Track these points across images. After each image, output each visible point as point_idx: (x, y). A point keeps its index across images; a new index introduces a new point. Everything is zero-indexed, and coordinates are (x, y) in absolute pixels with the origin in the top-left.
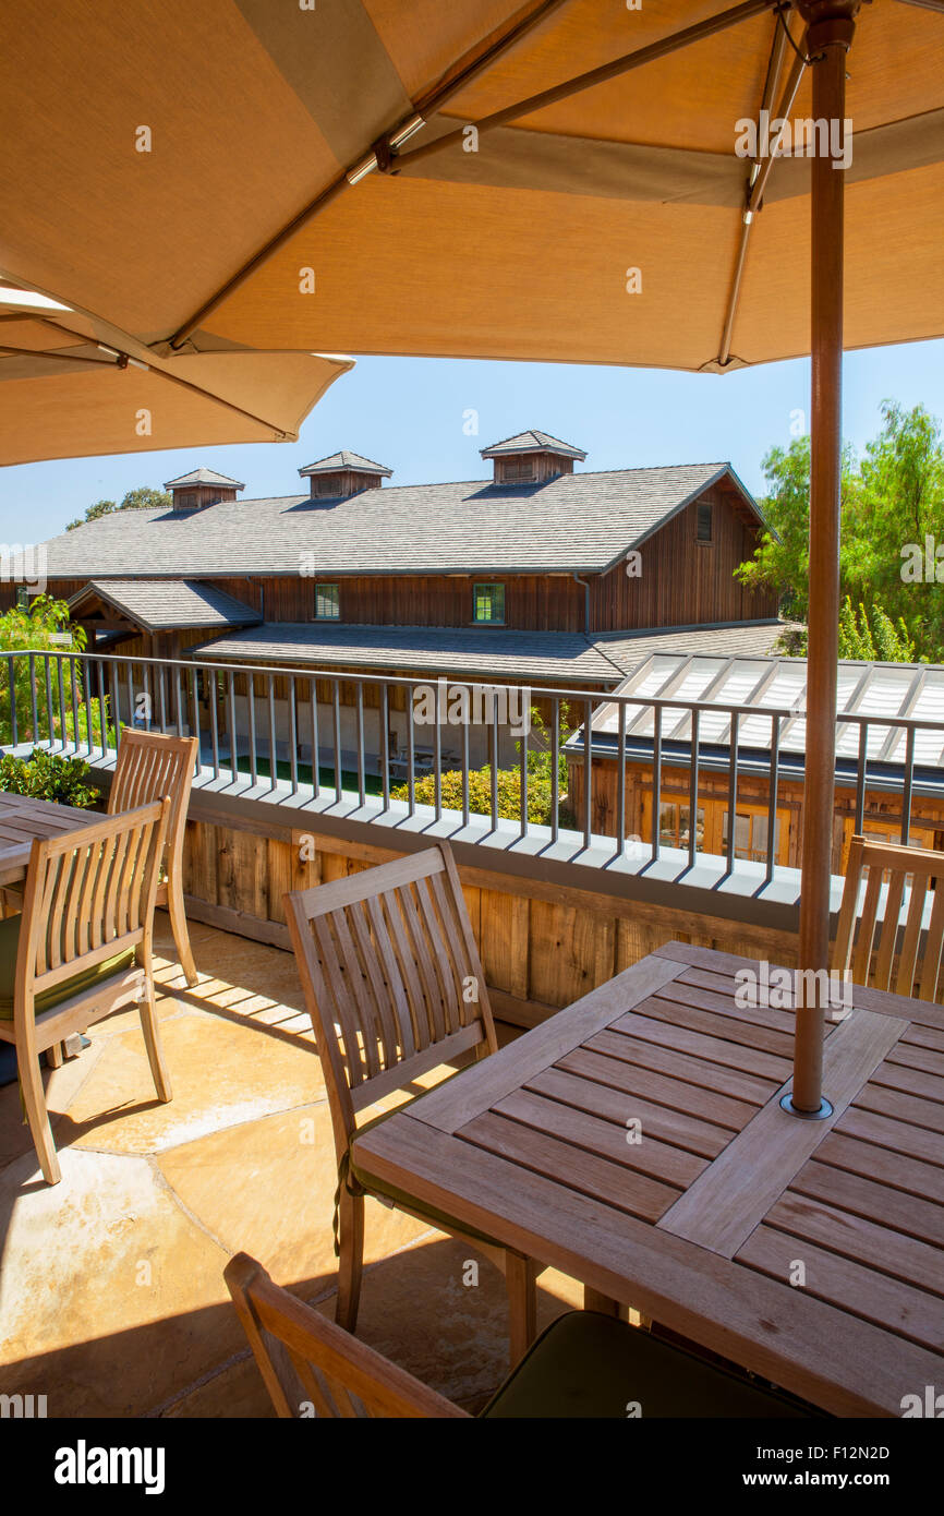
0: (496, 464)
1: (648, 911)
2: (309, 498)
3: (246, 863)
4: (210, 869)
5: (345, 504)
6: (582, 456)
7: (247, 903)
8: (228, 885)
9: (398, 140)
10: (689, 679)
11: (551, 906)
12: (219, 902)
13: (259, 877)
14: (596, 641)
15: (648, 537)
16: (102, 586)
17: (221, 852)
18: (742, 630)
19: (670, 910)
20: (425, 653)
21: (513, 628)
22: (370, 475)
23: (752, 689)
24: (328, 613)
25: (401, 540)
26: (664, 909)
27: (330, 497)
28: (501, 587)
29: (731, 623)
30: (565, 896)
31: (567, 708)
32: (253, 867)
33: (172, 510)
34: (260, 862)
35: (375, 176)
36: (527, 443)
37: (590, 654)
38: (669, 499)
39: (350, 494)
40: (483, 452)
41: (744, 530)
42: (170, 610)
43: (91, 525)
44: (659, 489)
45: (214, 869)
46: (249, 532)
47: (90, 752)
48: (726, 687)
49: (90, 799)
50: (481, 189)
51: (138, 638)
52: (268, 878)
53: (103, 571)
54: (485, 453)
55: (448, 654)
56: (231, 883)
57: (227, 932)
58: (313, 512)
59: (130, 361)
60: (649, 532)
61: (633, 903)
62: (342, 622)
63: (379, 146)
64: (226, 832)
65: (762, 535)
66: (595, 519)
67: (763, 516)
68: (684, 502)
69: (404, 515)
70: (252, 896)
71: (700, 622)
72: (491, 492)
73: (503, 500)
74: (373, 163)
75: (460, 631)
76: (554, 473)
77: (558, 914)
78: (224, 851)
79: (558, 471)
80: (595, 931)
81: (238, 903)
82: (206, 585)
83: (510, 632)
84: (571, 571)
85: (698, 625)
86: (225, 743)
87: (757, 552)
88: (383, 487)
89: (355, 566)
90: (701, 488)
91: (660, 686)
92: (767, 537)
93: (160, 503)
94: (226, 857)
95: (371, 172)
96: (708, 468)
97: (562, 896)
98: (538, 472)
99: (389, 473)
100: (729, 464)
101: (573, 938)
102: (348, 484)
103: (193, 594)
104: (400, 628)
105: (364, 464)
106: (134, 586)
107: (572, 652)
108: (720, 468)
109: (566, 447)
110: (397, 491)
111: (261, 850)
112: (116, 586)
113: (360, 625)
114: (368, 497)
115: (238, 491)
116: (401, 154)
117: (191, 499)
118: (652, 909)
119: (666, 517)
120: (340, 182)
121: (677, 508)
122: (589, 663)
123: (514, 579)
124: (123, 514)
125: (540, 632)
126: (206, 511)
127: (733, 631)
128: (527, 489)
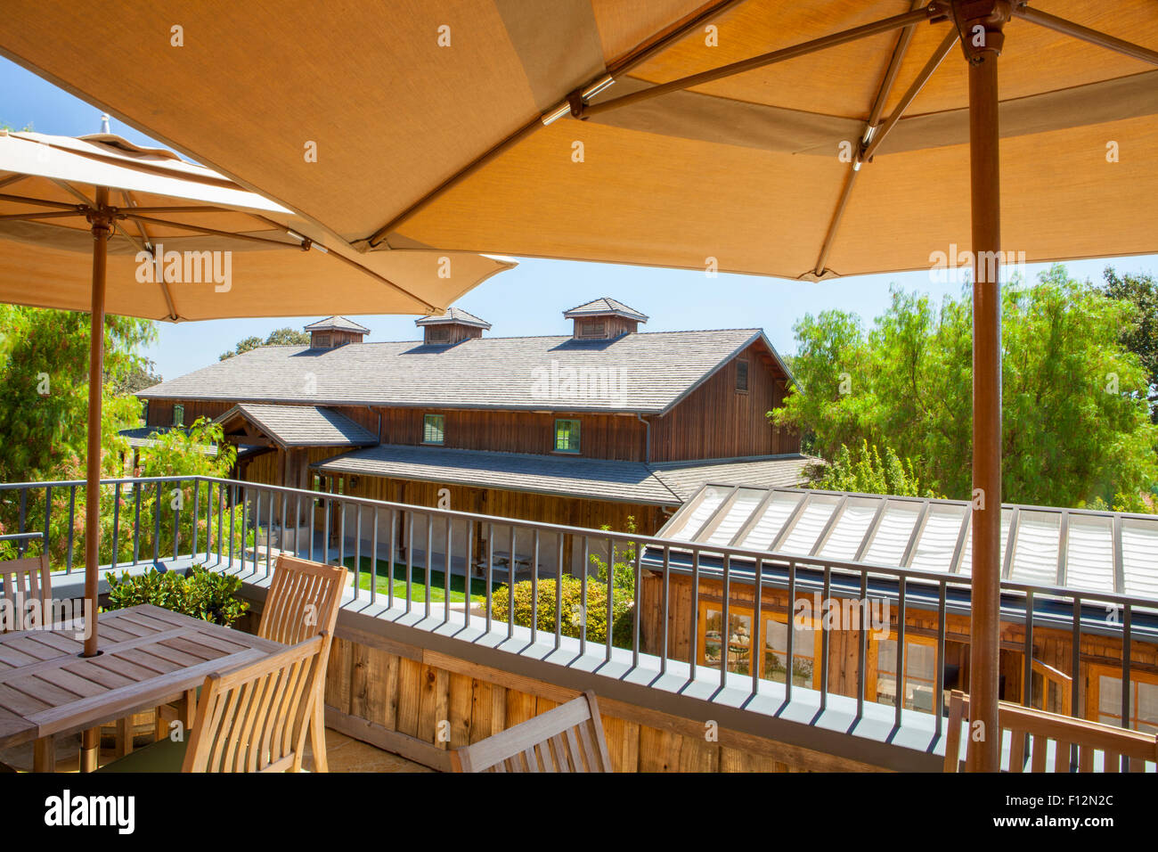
0: (575, 322)
1: (750, 741)
2: (422, 344)
3: (379, 677)
4: (345, 681)
5: (452, 349)
6: (645, 319)
7: (377, 714)
8: (361, 696)
9: (588, 94)
10: (736, 506)
11: (659, 733)
12: (351, 712)
13: (390, 691)
14: (656, 469)
15: (698, 386)
16: (247, 408)
17: (357, 666)
18: (772, 463)
19: (769, 741)
20: (513, 475)
21: (587, 457)
22: (474, 327)
23: (789, 515)
24: (434, 439)
25: (497, 381)
26: (765, 740)
27: (440, 343)
28: (578, 422)
29: (766, 457)
30: (674, 724)
31: (633, 526)
32: (385, 682)
33: (309, 347)
34: (392, 677)
35: (564, 120)
36: (601, 307)
37: (650, 480)
38: (715, 356)
39: (456, 342)
40: (565, 313)
41: (774, 382)
42: (302, 430)
43: (241, 356)
44: (707, 347)
45: (349, 682)
46: (372, 369)
47: (243, 567)
48: (767, 514)
49: (240, 611)
50: (649, 136)
51: (274, 452)
52: (398, 693)
53: (248, 395)
54: (567, 314)
55: (532, 477)
56: (364, 694)
57: (356, 740)
58: (425, 355)
59: (313, 244)
60: (699, 382)
61: (737, 733)
62: (445, 446)
63: (573, 97)
64: (362, 649)
65: (790, 386)
66: (655, 370)
67: (790, 371)
68: (726, 359)
69: (500, 361)
70: (383, 708)
71: (738, 456)
72: (570, 345)
73: (580, 351)
74: (567, 109)
75: (543, 458)
76: (622, 332)
77: (666, 739)
78: (359, 665)
79: (626, 331)
80: (700, 757)
81: (368, 715)
82: (333, 411)
83: (583, 460)
84: (635, 412)
85: (736, 458)
86: (335, 542)
87: (785, 400)
88: (483, 337)
89: (459, 401)
90: (740, 348)
91: (713, 512)
92: (793, 388)
93: (299, 342)
94: (361, 671)
95: (563, 117)
96: (746, 332)
97: (671, 724)
98: (609, 330)
99: (488, 327)
100: (762, 329)
101: (679, 762)
102: (455, 334)
103: (322, 418)
104: (492, 453)
105: (469, 319)
106: (274, 410)
107: (635, 478)
108: (754, 333)
109: (632, 312)
110: (494, 341)
111: (393, 666)
112: (259, 409)
113: (460, 449)
114: (471, 345)
115: (364, 336)
116: (590, 105)
117: (324, 341)
118: (754, 740)
119: (712, 371)
120: (536, 122)
121: (721, 364)
122: (649, 489)
123: (589, 416)
124: (268, 349)
125: (609, 461)
126: (338, 350)
127: (765, 463)
128: (601, 344)
